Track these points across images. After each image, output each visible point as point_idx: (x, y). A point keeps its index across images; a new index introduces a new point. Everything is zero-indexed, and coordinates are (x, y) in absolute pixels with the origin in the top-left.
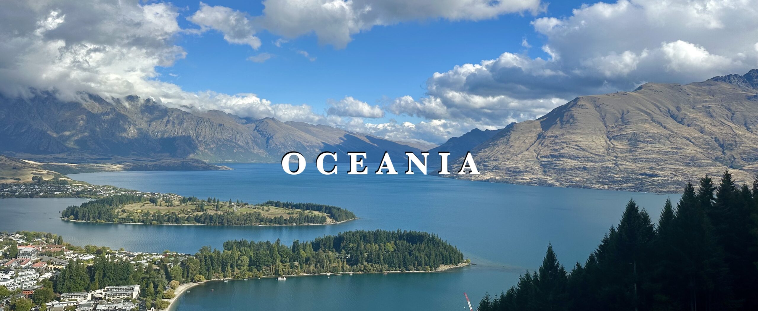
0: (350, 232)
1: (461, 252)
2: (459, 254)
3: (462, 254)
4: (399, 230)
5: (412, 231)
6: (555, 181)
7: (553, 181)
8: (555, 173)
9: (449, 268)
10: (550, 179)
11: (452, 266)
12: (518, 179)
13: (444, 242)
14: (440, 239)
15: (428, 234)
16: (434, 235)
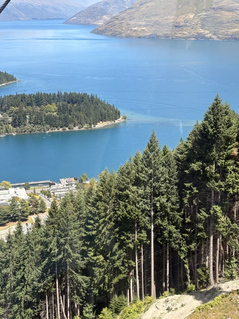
0: (10, 96)
1: (118, 109)
2: (116, 112)
3: (119, 111)
4: (60, 92)
5: (72, 93)
6: (213, 35)
7: (210, 35)
8: (213, 27)
9: (107, 124)
10: (208, 33)
11: (109, 123)
12: (177, 34)
13: (102, 101)
14: (99, 99)
15: (88, 94)
16: (93, 96)
